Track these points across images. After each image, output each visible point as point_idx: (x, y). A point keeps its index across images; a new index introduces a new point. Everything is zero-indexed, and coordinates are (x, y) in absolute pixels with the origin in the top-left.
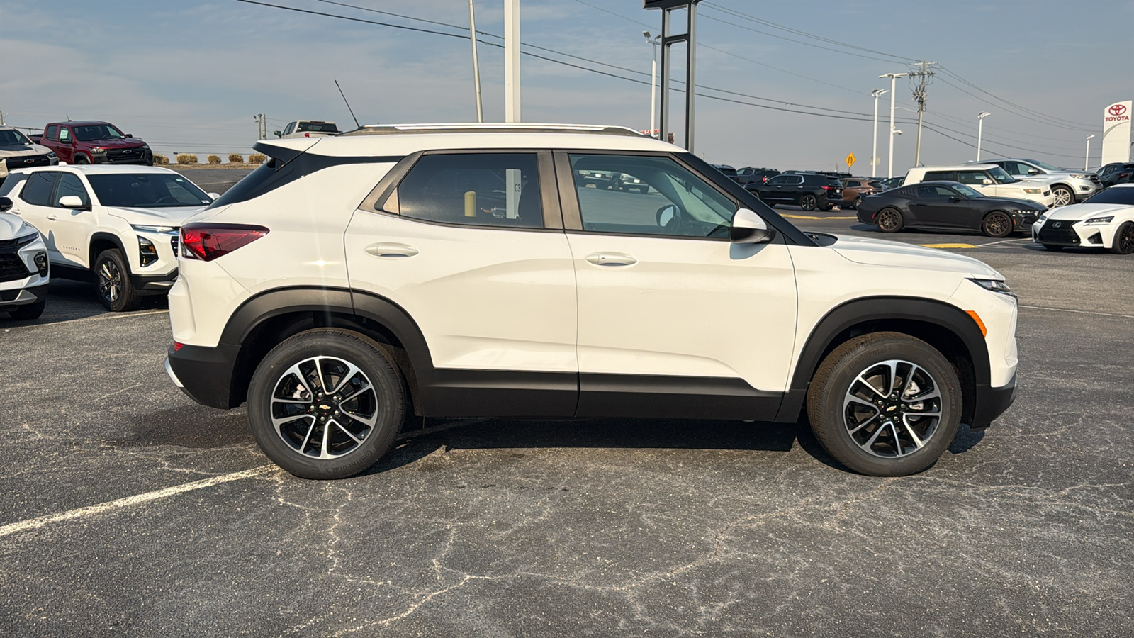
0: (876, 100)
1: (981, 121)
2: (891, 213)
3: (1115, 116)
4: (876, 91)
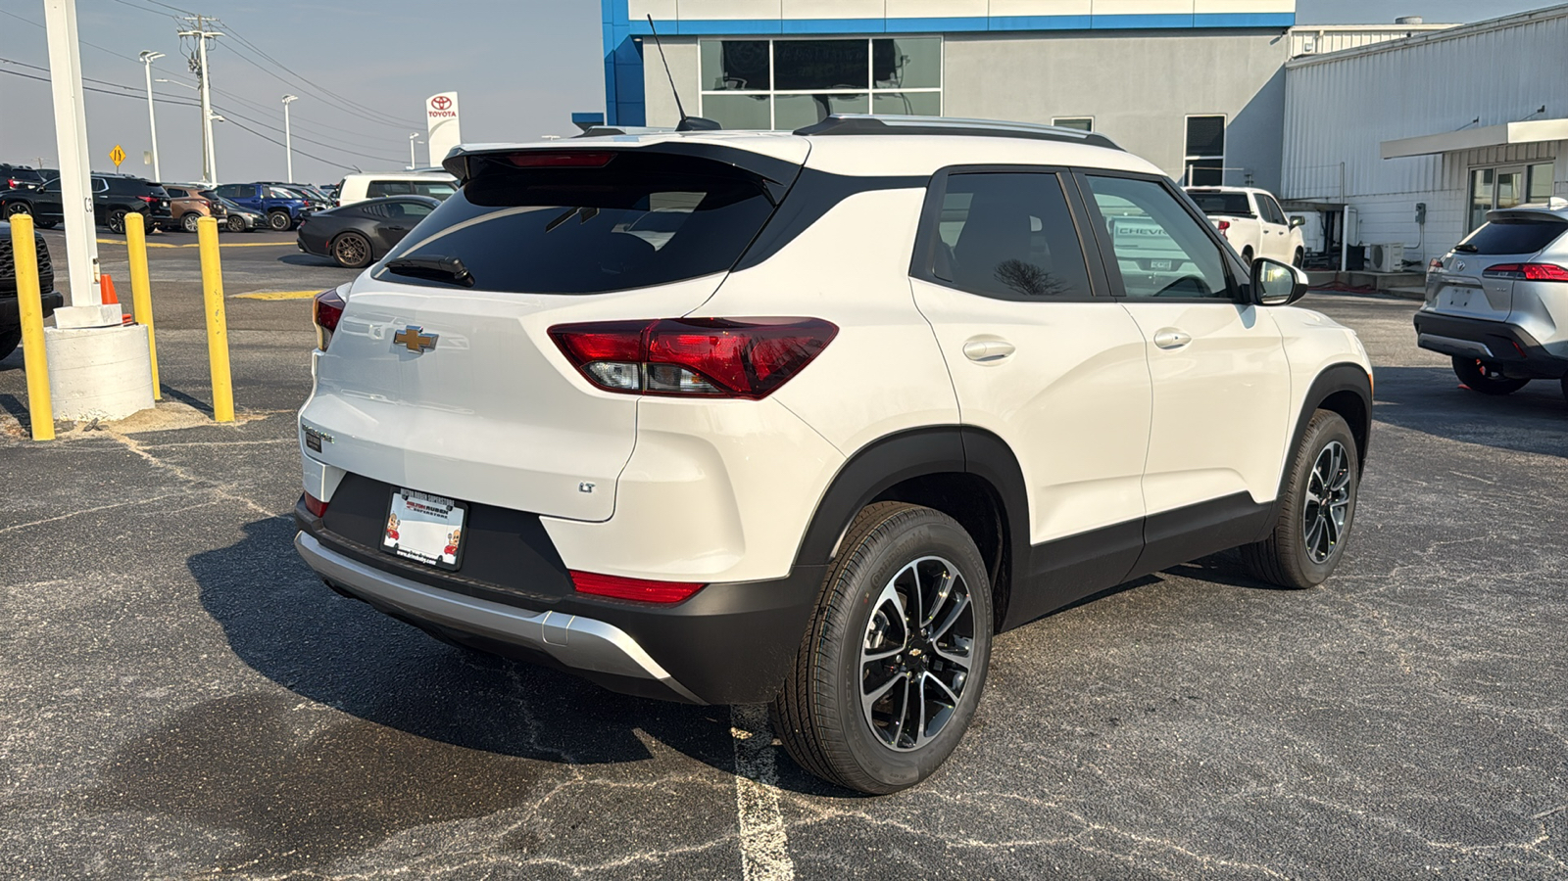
0: (147, 67)
1: (286, 107)
2: (353, 240)
3: (440, 111)
4: (145, 53)
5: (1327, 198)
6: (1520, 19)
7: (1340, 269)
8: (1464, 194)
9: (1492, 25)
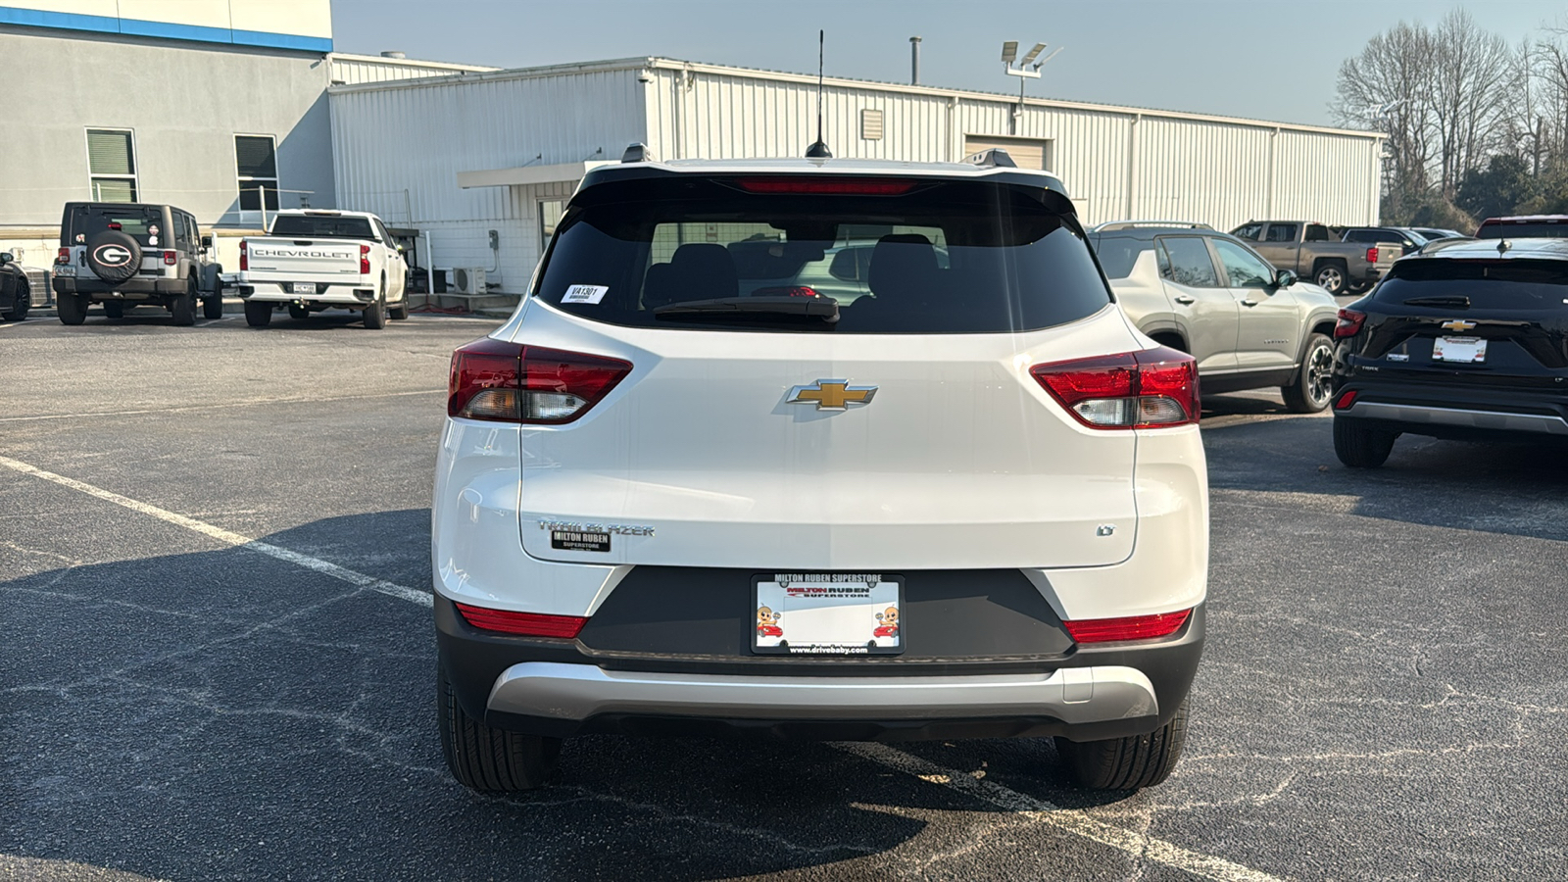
5: (391, 223)
6: (572, 69)
7: (428, 292)
8: (536, 222)
9: (546, 72)
